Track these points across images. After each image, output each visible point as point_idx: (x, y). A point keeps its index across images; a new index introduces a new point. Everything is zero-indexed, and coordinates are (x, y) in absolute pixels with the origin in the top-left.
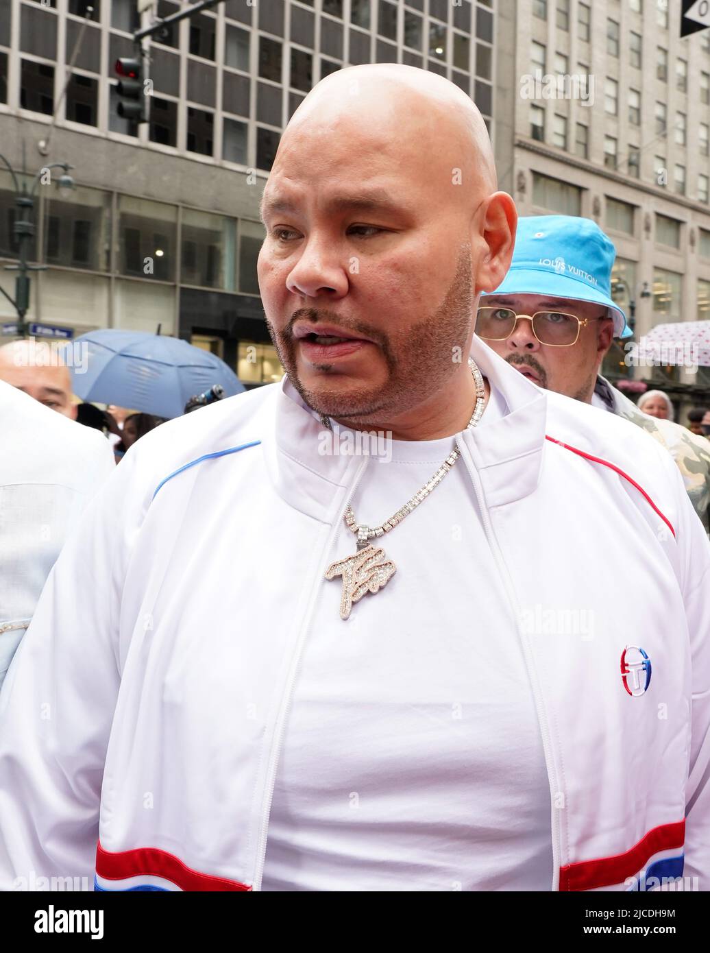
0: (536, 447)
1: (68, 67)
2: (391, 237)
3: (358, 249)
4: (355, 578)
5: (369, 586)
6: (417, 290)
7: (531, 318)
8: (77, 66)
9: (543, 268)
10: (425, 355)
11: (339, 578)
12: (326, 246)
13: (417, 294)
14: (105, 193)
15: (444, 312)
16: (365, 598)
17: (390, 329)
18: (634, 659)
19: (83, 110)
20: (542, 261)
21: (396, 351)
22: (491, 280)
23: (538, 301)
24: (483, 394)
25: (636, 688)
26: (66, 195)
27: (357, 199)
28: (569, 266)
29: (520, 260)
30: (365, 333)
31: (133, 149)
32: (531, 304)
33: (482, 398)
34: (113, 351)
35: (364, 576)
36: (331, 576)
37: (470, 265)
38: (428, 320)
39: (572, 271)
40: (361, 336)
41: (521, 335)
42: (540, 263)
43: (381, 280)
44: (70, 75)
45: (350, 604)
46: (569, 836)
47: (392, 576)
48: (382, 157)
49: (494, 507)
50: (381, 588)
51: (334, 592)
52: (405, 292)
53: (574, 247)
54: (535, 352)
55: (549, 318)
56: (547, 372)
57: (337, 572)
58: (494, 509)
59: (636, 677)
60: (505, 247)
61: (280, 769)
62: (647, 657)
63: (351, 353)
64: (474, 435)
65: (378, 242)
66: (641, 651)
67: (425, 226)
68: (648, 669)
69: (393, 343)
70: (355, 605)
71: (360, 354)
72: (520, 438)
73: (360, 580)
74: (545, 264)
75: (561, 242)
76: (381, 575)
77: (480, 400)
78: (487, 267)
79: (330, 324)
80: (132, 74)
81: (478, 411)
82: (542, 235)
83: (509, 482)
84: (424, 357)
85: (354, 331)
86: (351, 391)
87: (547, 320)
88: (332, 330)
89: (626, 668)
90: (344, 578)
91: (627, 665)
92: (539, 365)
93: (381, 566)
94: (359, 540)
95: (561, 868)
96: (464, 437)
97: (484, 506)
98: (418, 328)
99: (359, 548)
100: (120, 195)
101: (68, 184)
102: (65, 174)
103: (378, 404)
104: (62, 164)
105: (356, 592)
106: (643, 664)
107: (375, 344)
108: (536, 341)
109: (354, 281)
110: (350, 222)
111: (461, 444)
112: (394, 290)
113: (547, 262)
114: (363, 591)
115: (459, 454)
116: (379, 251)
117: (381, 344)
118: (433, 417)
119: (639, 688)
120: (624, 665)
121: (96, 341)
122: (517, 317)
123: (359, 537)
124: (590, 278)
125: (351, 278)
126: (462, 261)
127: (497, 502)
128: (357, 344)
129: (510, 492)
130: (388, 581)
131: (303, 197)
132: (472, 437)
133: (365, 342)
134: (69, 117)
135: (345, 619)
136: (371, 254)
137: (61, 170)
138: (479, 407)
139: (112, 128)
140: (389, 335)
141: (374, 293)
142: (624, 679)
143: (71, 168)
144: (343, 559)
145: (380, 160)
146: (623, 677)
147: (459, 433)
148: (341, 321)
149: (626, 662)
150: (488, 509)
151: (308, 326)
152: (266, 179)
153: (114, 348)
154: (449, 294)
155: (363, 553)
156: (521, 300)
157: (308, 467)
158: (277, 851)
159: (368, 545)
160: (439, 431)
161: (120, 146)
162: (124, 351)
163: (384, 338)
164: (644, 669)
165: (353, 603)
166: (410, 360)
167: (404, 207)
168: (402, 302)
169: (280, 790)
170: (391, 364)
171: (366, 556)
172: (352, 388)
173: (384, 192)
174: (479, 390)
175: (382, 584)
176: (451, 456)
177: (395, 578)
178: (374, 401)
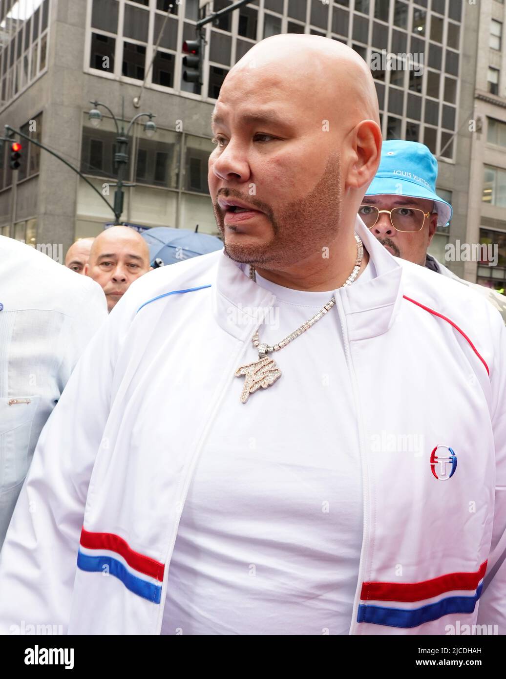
0: (391, 301)
1: (155, 47)
2: (278, 143)
3: (258, 150)
4: (254, 377)
5: (261, 384)
6: (292, 179)
7: (390, 213)
8: (161, 45)
9: (395, 176)
10: (300, 224)
11: (243, 376)
12: (238, 147)
13: (292, 182)
14: (177, 134)
15: (313, 196)
16: (259, 391)
17: (275, 204)
18: (443, 455)
19: (164, 77)
20: (395, 172)
21: (278, 221)
22: (357, 180)
23: (394, 200)
24: (360, 264)
25: (443, 474)
26: (150, 135)
27: (256, 116)
28: (414, 175)
29: (384, 171)
30: (258, 206)
31: (197, 103)
32: (389, 202)
33: (359, 266)
34: (164, 243)
35: (260, 376)
36: (239, 374)
37: (338, 167)
38: (301, 201)
39: (416, 178)
40: (255, 207)
41: (384, 225)
42: (394, 173)
43: (268, 171)
44: (155, 52)
45: (247, 394)
46: (372, 564)
47: (278, 378)
48: (277, 90)
49: (353, 340)
50: (269, 386)
51: (239, 385)
52: (284, 180)
53: (415, 162)
54: (392, 236)
55: (400, 213)
56: (400, 251)
57: (242, 372)
58: (354, 342)
59: (443, 467)
60: (372, 159)
61: (190, 494)
62: (454, 454)
63: (248, 219)
64: (347, 291)
65: (269, 146)
66: (449, 450)
67: (304, 137)
68: (455, 463)
69: (276, 215)
70: (252, 395)
71: (254, 219)
72: (380, 295)
73: (257, 378)
74: (398, 174)
75: (407, 158)
76: (271, 377)
77: (357, 268)
78: (355, 171)
79: (235, 198)
80: (194, 52)
81: (354, 275)
82: (393, 154)
83: (366, 325)
84: (299, 225)
85: (251, 204)
86: (248, 244)
87: (398, 213)
88: (236, 202)
89: (435, 460)
90: (246, 376)
91: (437, 458)
92: (395, 246)
93: (272, 371)
94: (260, 353)
95: (363, 583)
96: (340, 292)
97: (347, 339)
98: (293, 205)
99: (261, 358)
100: (187, 135)
101: (152, 127)
102: (150, 121)
103: (267, 256)
104: (148, 114)
105: (253, 386)
106: (450, 458)
107: (265, 214)
108: (393, 229)
109: (253, 170)
110: (255, 132)
111: (338, 296)
112: (276, 177)
113: (399, 173)
114: (257, 386)
115: (334, 303)
116: (270, 152)
117: (269, 214)
118: (317, 273)
119: (445, 475)
120: (433, 458)
121: (155, 236)
122: (380, 212)
123: (260, 351)
124: (426, 184)
125: (252, 169)
126: (331, 163)
127: (358, 337)
128: (253, 213)
129: (367, 331)
130: (275, 381)
131: (228, 114)
132: (346, 293)
133: (258, 212)
134: (155, 81)
135: (244, 403)
136: (266, 153)
137: (147, 118)
138: (355, 272)
139: (183, 88)
140: (273, 208)
141: (263, 179)
142: (433, 467)
143: (154, 117)
144: (248, 364)
145: (275, 92)
146: (431, 465)
147: (337, 289)
148: (243, 196)
149: (435, 455)
150: (349, 342)
151: (224, 199)
152: (214, 105)
153: (164, 241)
154: (319, 185)
155: (261, 362)
156: (381, 200)
157: (233, 303)
158: (182, 545)
159: (265, 356)
160: (321, 283)
161: (188, 101)
162: (170, 243)
163: (271, 211)
164: (450, 462)
165: (250, 393)
166: (288, 227)
167: (287, 122)
168: (281, 186)
169: (188, 507)
170: (276, 229)
171: (263, 363)
172: (249, 243)
173: (274, 111)
174: (358, 260)
175: (271, 383)
176: (329, 304)
177: (279, 380)
178: (264, 253)
